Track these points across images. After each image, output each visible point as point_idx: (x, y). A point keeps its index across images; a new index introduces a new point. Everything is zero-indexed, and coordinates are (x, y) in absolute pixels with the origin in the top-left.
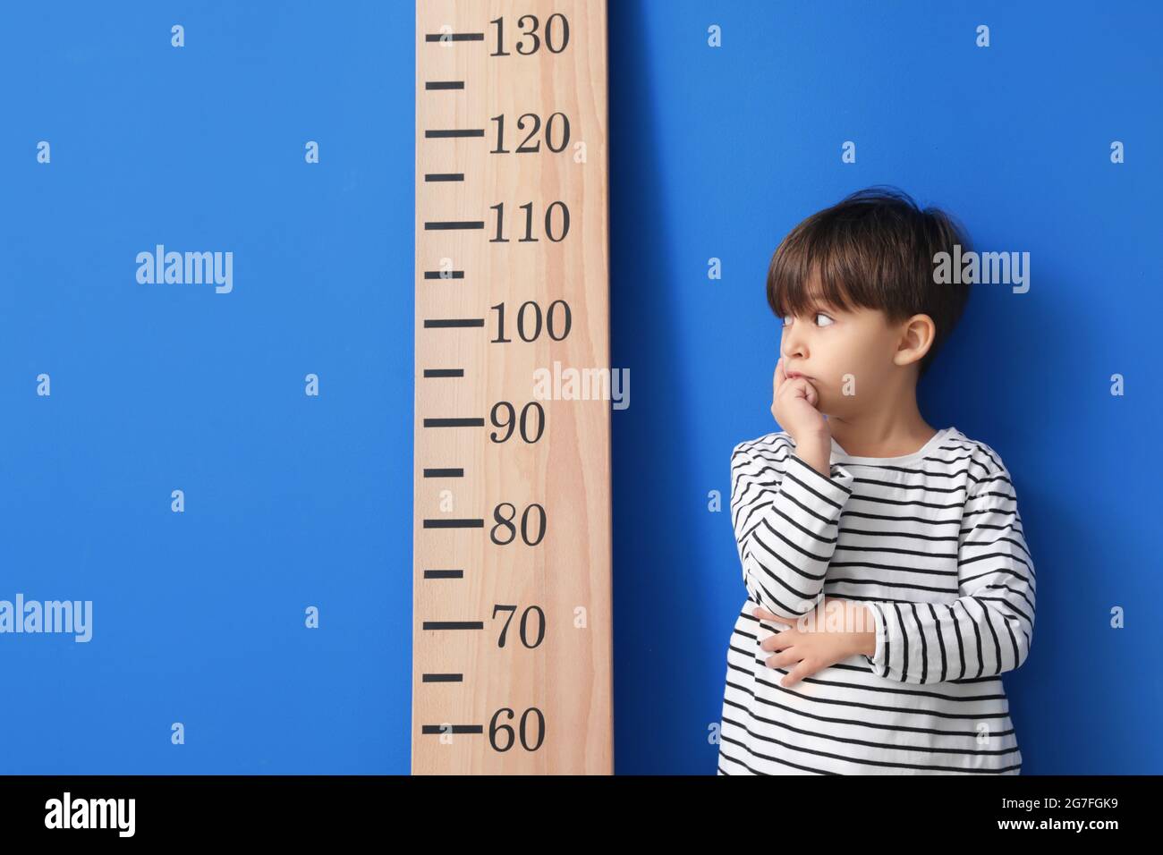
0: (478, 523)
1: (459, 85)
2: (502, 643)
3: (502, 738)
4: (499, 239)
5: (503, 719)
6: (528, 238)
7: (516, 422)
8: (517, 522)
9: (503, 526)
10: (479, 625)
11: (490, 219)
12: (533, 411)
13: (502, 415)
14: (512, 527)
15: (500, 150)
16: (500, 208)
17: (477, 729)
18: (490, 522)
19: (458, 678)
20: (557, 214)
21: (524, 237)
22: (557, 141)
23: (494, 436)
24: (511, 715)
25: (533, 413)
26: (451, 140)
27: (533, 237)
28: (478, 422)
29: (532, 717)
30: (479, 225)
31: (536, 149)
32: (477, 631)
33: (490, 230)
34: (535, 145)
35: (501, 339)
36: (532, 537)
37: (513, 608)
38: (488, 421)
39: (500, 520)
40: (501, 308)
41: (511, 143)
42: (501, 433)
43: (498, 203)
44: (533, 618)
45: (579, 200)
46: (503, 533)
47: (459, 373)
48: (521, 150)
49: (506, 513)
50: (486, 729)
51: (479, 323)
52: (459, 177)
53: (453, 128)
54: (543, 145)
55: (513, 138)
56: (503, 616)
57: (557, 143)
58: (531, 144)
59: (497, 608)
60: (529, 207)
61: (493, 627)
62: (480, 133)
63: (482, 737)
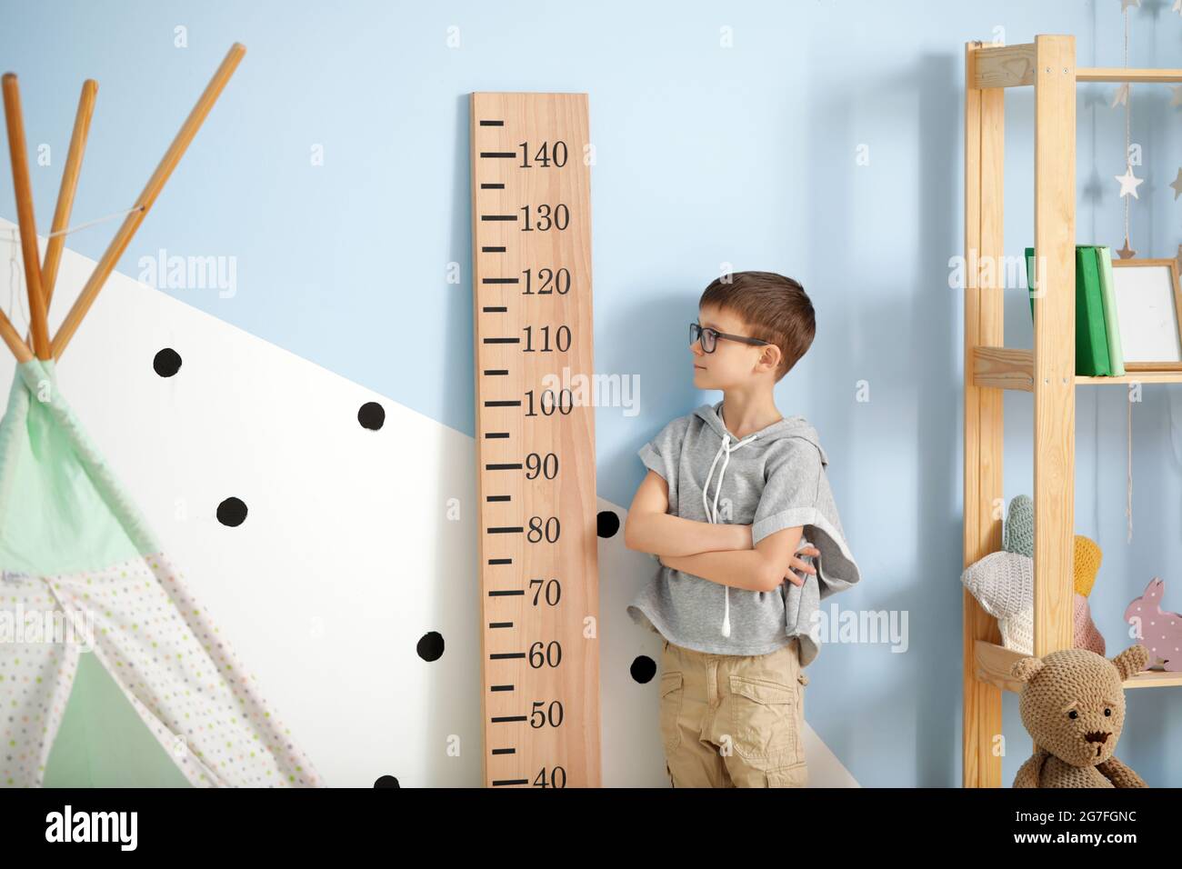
0: (520, 530)
1: (502, 249)
2: (535, 603)
3: (537, 660)
4: (529, 350)
5: (537, 649)
6: (547, 349)
7: (541, 466)
8: (543, 529)
9: (535, 531)
10: (521, 593)
11: (523, 337)
12: (551, 458)
13: (533, 462)
14: (540, 532)
15: (528, 292)
16: (529, 329)
17: (522, 655)
18: (527, 529)
19: (510, 625)
20: (564, 332)
21: (544, 348)
22: (563, 287)
23: (528, 475)
24: (542, 646)
25: (551, 460)
26: (498, 285)
27: (549, 348)
28: (519, 466)
29: (554, 648)
30: (516, 341)
31: (550, 292)
32: (520, 596)
33: (523, 344)
34: (549, 290)
35: (531, 414)
36: (552, 536)
37: (541, 582)
38: (524, 465)
39: (533, 528)
40: (530, 394)
41: (535, 288)
42: (533, 473)
43: (528, 327)
44: (553, 587)
45: (577, 325)
46: (535, 536)
47: (506, 435)
48: (541, 292)
49: (536, 523)
50: (527, 655)
51: (517, 403)
52: (504, 310)
53: (499, 277)
54: (555, 289)
55: (536, 285)
56: (536, 586)
57: (563, 288)
58: (547, 288)
59: (533, 581)
60: (546, 329)
61: (530, 594)
62: (516, 281)
63: (526, 660)
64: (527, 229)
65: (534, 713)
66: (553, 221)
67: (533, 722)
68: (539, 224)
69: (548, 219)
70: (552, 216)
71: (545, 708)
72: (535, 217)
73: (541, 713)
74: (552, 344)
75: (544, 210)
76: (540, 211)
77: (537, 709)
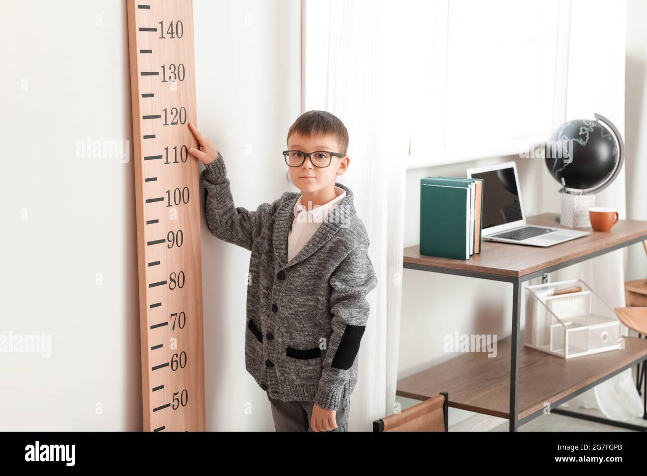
1: (152, 95)
2: (173, 329)
3: (175, 365)
4: (167, 163)
5: (175, 359)
6: (176, 162)
7: (175, 239)
8: (176, 280)
9: (173, 282)
10: (165, 324)
11: (164, 154)
13: (171, 238)
14: (175, 282)
15: (166, 124)
16: (167, 149)
17: (167, 365)
18: (169, 281)
19: (161, 346)
21: (174, 161)
23: (169, 245)
24: (177, 356)
25: (179, 234)
26: (150, 120)
28: (163, 241)
32: (166, 326)
33: (164, 160)
34: (176, 122)
35: (169, 205)
36: (181, 285)
37: (176, 314)
38: (167, 240)
39: (172, 280)
40: (168, 192)
41: (169, 122)
42: (171, 244)
43: (166, 147)
44: (182, 317)
46: (172, 285)
47: (157, 221)
48: (173, 124)
49: (173, 277)
50: (170, 364)
51: (161, 199)
52: (154, 137)
53: (151, 115)
54: (179, 121)
55: (170, 119)
56: (174, 317)
57: (183, 120)
58: (175, 121)
59: (172, 315)
60: (175, 148)
61: (170, 323)
62: (159, 117)
63: (169, 367)
64: (164, 81)
65: (174, 400)
66: (177, 76)
67: (173, 406)
68: (170, 77)
69: (175, 74)
70: (176, 72)
71: (179, 396)
72: (168, 73)
73: (177, 399)
74: (179, 159)
75: (172, 67)
76: (170, 68)
77: (176, 397)
